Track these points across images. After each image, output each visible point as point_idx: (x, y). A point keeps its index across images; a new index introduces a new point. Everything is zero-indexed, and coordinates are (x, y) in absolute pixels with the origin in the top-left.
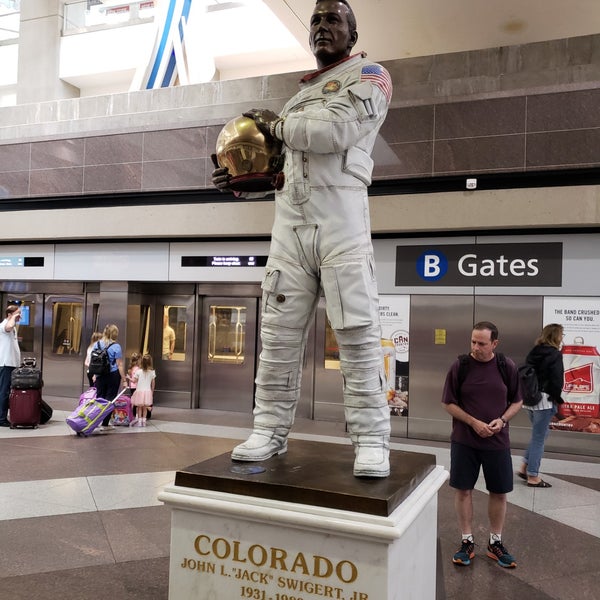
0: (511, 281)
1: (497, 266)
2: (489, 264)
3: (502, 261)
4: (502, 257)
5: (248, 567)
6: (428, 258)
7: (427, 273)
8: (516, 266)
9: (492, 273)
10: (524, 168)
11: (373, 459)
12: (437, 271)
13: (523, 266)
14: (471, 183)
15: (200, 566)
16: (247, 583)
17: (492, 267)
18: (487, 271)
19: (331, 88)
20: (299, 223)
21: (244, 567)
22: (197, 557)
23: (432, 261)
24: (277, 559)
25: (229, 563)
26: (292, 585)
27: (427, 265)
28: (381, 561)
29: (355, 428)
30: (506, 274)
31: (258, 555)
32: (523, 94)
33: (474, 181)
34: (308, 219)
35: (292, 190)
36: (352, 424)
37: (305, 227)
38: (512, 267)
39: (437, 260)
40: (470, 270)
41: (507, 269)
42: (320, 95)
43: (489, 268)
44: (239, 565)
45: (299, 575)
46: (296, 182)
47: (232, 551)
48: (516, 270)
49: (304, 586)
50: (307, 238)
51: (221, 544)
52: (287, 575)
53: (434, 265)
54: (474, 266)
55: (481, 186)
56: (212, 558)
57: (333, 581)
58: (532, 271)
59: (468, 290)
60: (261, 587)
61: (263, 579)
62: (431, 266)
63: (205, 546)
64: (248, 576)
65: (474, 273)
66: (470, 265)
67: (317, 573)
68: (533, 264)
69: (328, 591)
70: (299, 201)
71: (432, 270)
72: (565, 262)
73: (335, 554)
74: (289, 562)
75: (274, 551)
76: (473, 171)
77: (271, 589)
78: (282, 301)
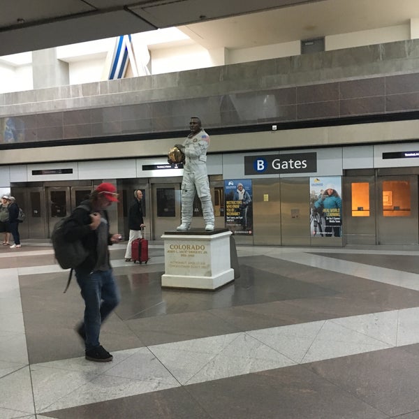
0: (295, 171)
1: (289, 164)
2: (285, 163)
3: (291, 162)
4: (291, 160)
5: (182, 250)
6: (258, 161)
7: (259, 169)
8: (297, 164)
9: (287, 167)
10: (297, 120)
11: (210, 227)
12: (263, 168)
13: (300, 164)
14: (275, 127)
15: (171, 252)
17: (287, 164)
18: (285, 166)
19: (195, 140)
22: (171, 250)
23: (260, 163)
25: (178, 250)
26: (192, 252)
27: (259, 165)
28: (209, 244)
30: (293, 168)
31: (184, 247)
32: (295, 86)
33: (276, 126)
34: (191, 172)
38: (295, 164)
39: (263, 162)
40: (277, 166)
42: (192, 142)
43: (285, 165)
44: (180, 250)
45: (193, 250)
47: (178, 247)
48: (297, 166)
49: (194, 252)
51: (176, 246)
52: (191, 250)
53: (261, 165)
54: (279, 164)
55: (278, 129)
56: (174, 250)
57: (200, 250)
58: (304, 166)
59: (277, 176)
60: (185, 254)
61: (185, 252)
62: (260, 165)
63: (172, 247)
64: (182, 252)
65: (279, 168)
66: (277, 164)
67: (197, 249)
68: (304, 162)
69: (199, 252)
70: (189, 167)
71: (261, 167)
72: (318, 161)
73: (200, 244)
74: (191, 247)
75: (187, 246)
76: (275, 122)
77: (187, 254)
78: (186, 191)
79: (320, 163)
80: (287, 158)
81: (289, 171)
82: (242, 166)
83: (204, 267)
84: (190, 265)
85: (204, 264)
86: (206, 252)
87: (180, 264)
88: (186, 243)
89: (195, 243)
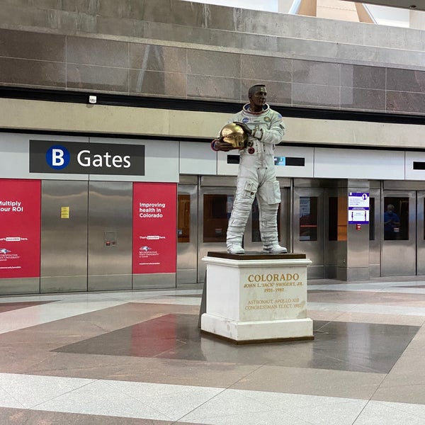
0: (113, 171)
1: (104, 160)
2: (99, 158)
3: (107, 156)
4: (107, 153)
5: (267, 282)
6: (54, 151)
7: (54, 163)
8: (117, 160)
9: (101, 165)
10: (128, 93)
12: (62, 162)
13: (121, 161)
14: (93, 99)
15: (250, 286)
16: (266, 288)
17: (101, 160)
18: (97, 163)
19: (267, 119)
20: (260, 166)
21: (265, 283)
22: (249, 283)
23: (58, 154)
24: (276, 278)
25: (260, 282)
26: (280, 285)
27: (55, 157)
28: (305, 272)
29: (271, 239)
30: (110, 166)
31: (269, 278)
32: (127, 41)
33: (95, 98)
34: (264, 166)
35: (260, 156)
36: (270, 237)
37: (262, 168)
38: (114, 161)
39: (62, 153)
40: (86, 162)
41: (110, 162)
42: (264, 122)
43: (99, 161)
44: (263, 282)
45: (282, 281)
46: (262, 153)
47: (261, 278)
48: (117, 163)
49: (284, 284)
50: (262, 172)
51: (258, 277)
52: (279, 282)
53: (60, 157)
54: (89, 159)
56: (254, 282)
57: (292, 280)
58: (127, 164)
59: (84, 177)
60: (271, 288)
61: (271, 285)
62: (58, 157)
63: (252, 279)
64: (267, 285)
65: (89, 165)
66: (86, 158)
67: (287, 279)
68: (127, 159)
69: (291, 284)
70: (261, 159)
71: (58, 161)
73: (292, 272)
74: (279, 278)
75: (275, 275)
76: (95, 91)
77: (274, 288)
78: (252, 194)
79: (149, 162)
80: (101, 149)
81: (103, 170)
82: (25, 157)
83: (297, 305)
84: (277, 304)
85: (298, 300)
86: (301, 284)
87: (263, 304)
88: (272, 272)
89: (285, 271)
